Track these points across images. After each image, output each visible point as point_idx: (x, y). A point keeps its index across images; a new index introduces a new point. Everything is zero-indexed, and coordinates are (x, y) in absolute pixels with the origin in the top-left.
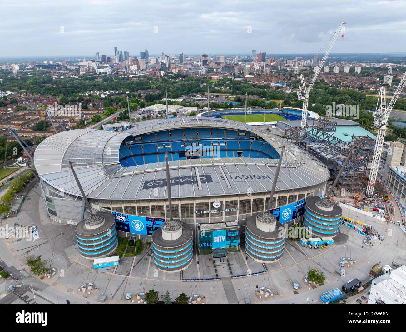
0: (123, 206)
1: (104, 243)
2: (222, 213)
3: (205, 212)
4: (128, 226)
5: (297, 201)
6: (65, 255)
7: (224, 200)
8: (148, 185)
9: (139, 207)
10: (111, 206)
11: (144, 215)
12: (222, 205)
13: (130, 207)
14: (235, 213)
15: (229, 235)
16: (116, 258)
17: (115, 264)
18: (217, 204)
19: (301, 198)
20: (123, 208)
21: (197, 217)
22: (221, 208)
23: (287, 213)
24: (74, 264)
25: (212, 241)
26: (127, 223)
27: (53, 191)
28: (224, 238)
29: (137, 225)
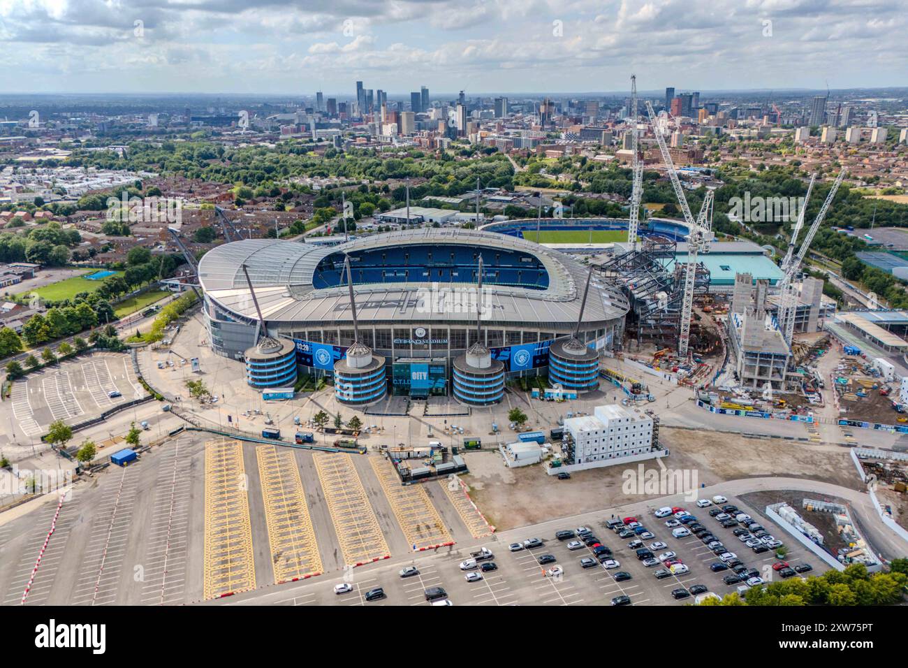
0: (306, 330)
1: (279, 371)
2: (428, 344)
3: (405, 341)
4: (311, 357)
5: (539, 341)
6: (230, 386)
7: (430, 327)
8: (341, 307)
9: (326, 333)
10: (292, 331)
11: (332, 343)
12: (427, 335)
13: (315, 332)
14: (445, 346)
15: (431, 371)
16: (292, 390)
17: (288, 396)
18: (420, 332)
19: (547, 338)
20: (306, 333)
21: (395, 348)
22: (426, 337)
23: (522, 357)
24: (240, 395)
25: (410, 377)
26: (310, 354)
27: (220, 312)
28: (425, 374)
29: (322, 356)
